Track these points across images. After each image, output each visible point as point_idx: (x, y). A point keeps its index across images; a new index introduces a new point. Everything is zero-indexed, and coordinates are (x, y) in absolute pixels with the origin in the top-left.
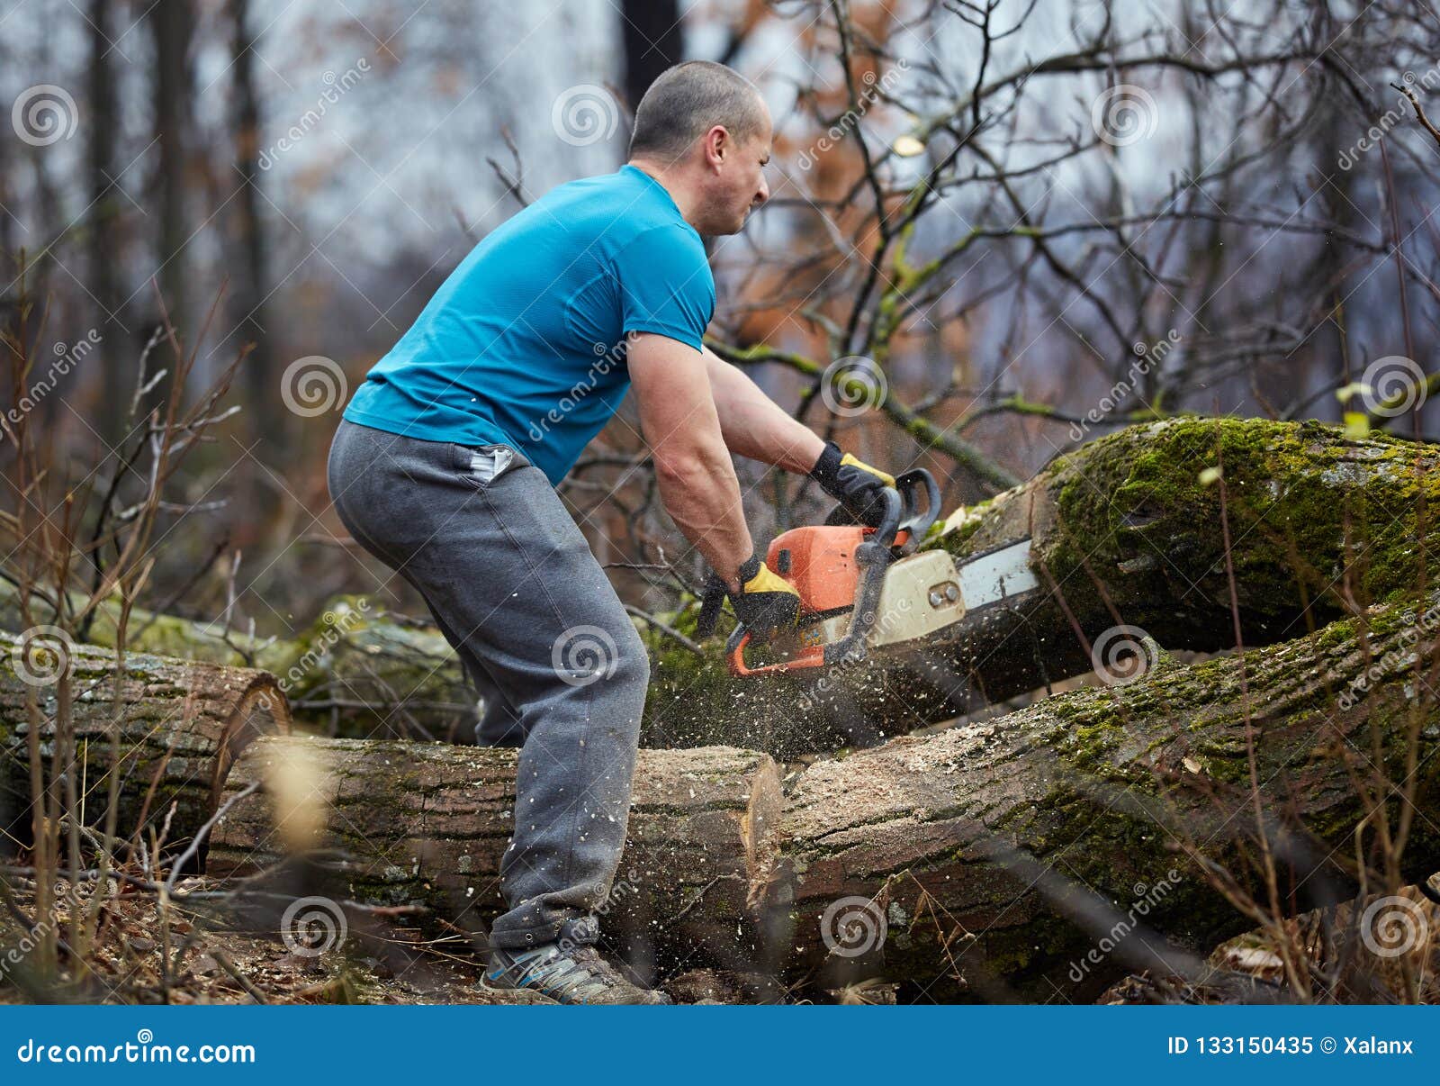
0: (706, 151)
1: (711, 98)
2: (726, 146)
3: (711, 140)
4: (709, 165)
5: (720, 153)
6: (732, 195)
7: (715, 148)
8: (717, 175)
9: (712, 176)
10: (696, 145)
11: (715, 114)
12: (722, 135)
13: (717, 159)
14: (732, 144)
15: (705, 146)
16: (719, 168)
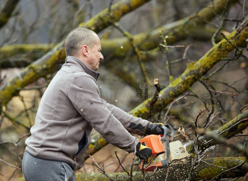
0: (83, 52)
1: (81, 39)
2: (88, 49)
3: (84, 49)
4: (85, 56)
5: (87, 51)
6: (93, 61)
7: (85, 51)
8: (88, 57)
9: (87, 58)
10: (80, 52)
11: (83, 42)
12: (86, 47)
13: (86, 54)
14: (89, 48)
15: (82, 51)
16: (88, 56)
